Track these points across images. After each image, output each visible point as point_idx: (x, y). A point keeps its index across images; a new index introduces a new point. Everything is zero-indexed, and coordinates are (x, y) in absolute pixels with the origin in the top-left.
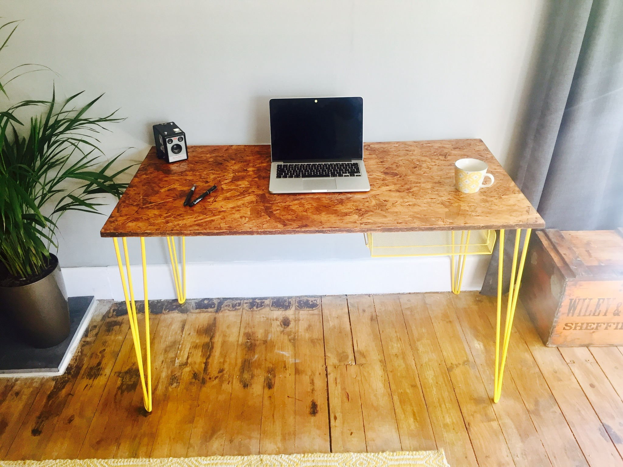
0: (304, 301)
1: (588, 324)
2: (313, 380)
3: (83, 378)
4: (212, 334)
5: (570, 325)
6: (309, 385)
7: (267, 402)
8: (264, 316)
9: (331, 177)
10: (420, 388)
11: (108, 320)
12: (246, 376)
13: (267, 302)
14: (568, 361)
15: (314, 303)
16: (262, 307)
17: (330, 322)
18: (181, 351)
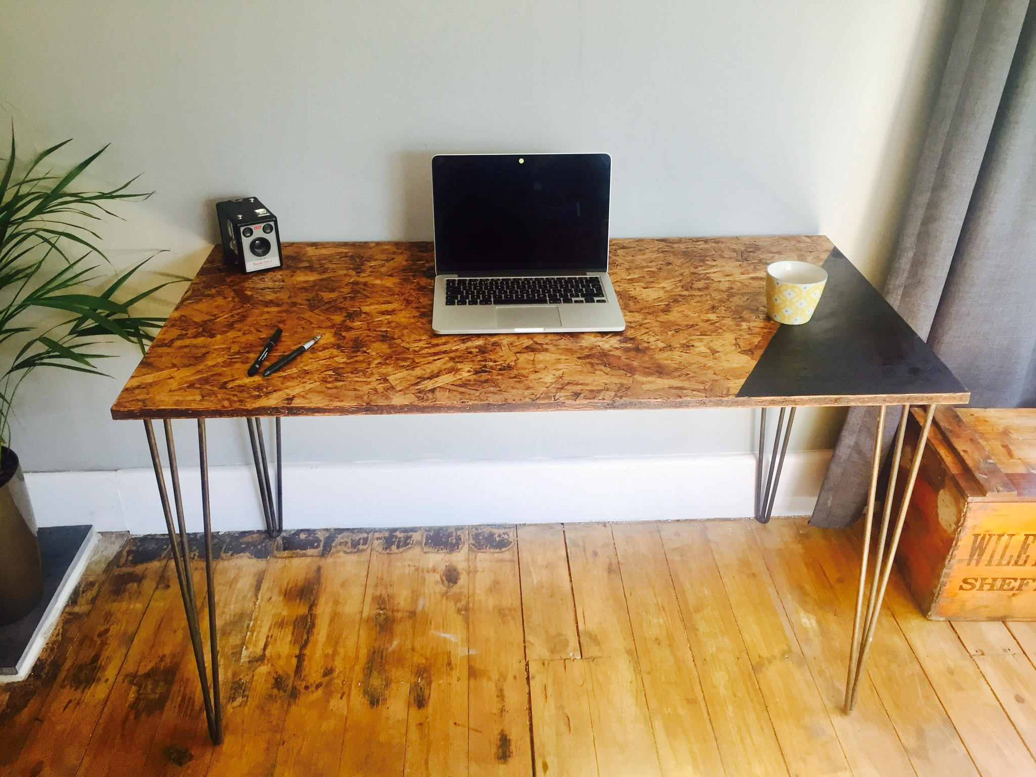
0: (486, 536)
1: (1004, 580)
2: (501, 690)
3: (63, 687)
4: (312, 598)
5: (973, 581)
6: (496, 699)
7: (414, 735)
8: (411, 563)
10: (703, 704)
11: (116, 571)
12: (376, 681)
13: (416, 537)
14: (972, 652)
15: (504, 539)
16: (408, 547)
17: (533, 574)
18: (253, 632)
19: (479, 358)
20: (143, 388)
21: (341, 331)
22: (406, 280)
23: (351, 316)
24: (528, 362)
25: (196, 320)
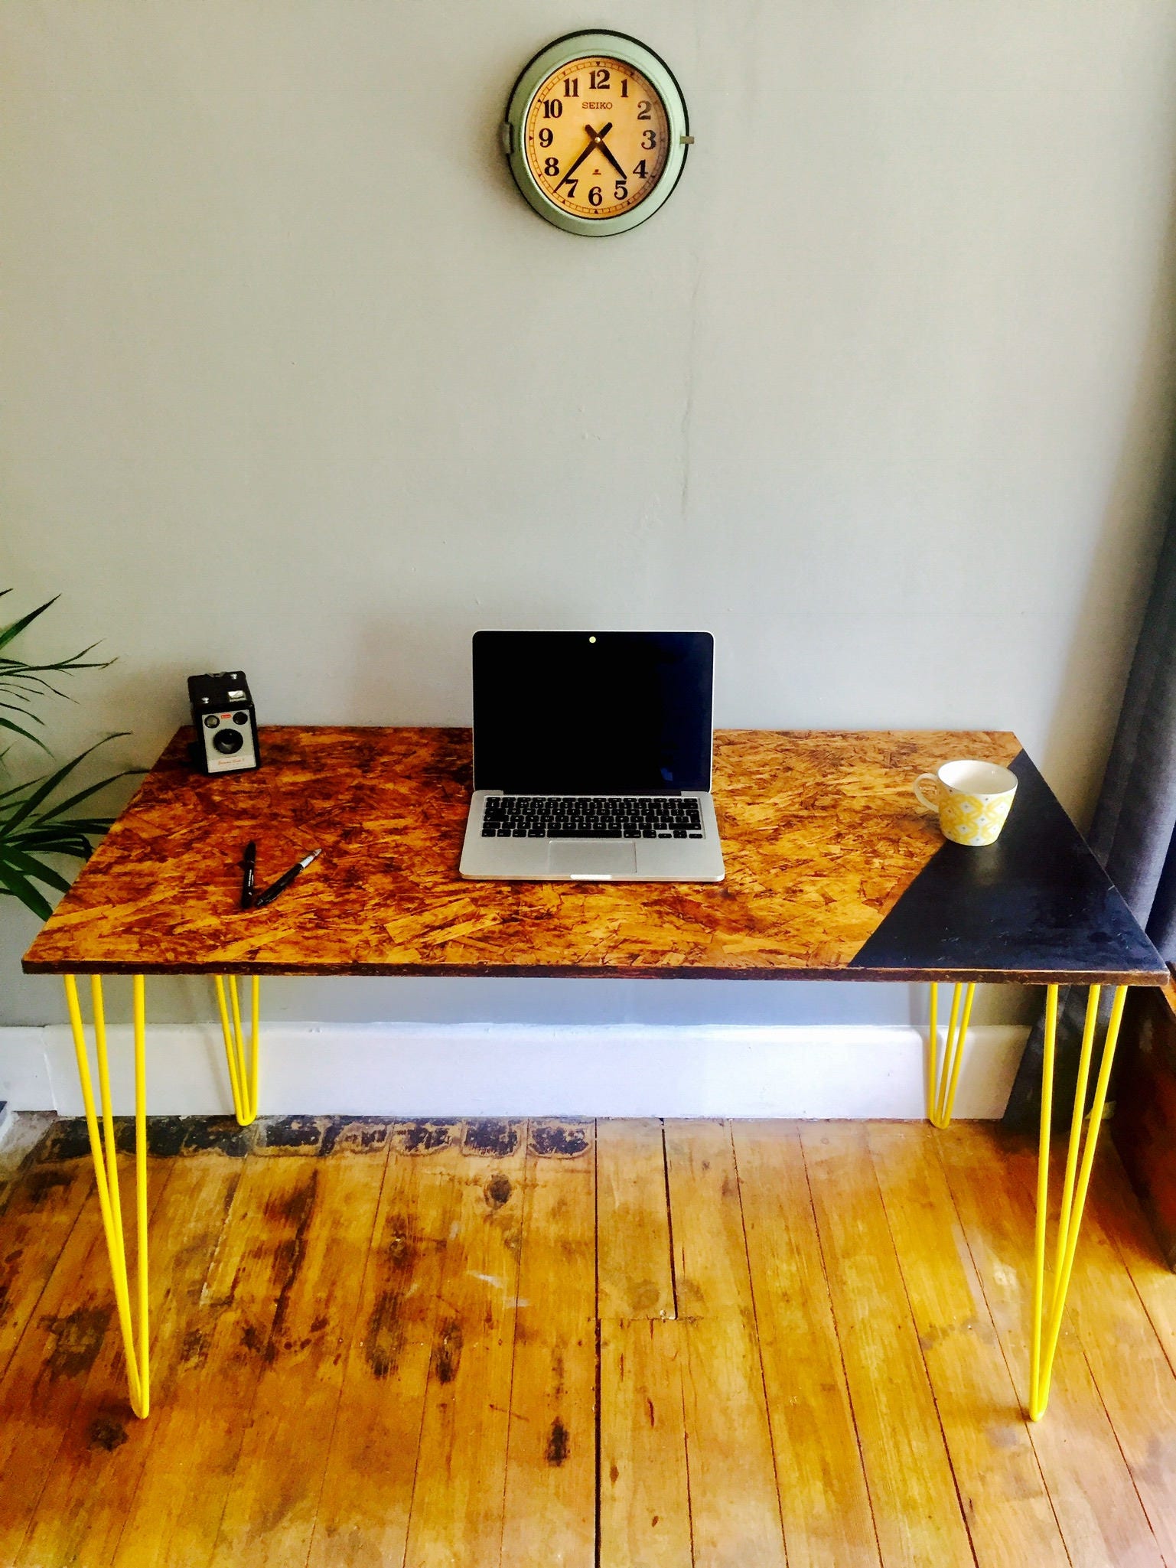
0: (552, 1133)
2: (560, 1361)
4: (303, 1216)
6: (551, 1373)
7: (433, 1422)
8: (443, 1170)
9: (625, 837)
10: (844, 1393)
11: (37, 1168)
12: (385, 1341)
13: (454, 1131)
15: (577, 1140)
16: (441, 1146)
17: (615, 1192)
18: (218, 1262)
19: (511, 900)
20: (66, 931)
21: (332, 856)
22: (427, 785)
23: (348, 835)
24: (575, 908)
25: (144, 835)
